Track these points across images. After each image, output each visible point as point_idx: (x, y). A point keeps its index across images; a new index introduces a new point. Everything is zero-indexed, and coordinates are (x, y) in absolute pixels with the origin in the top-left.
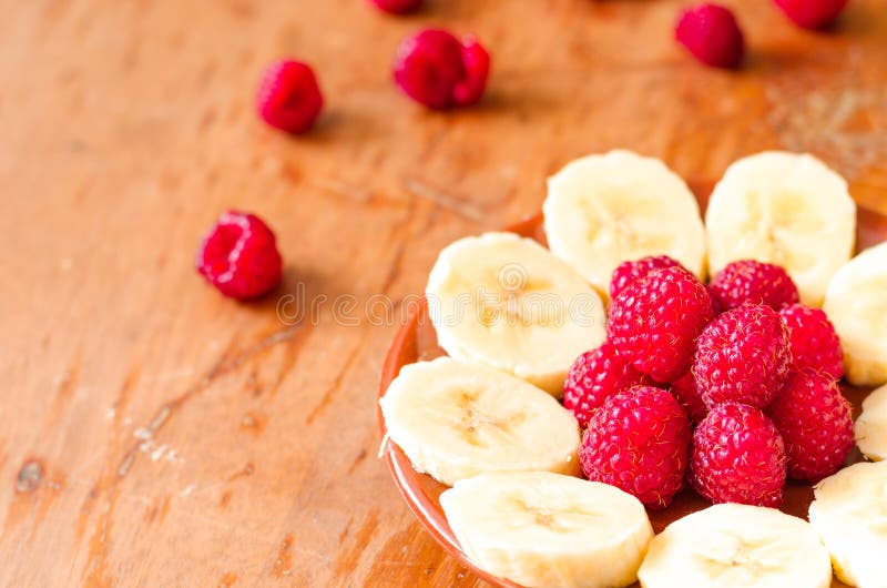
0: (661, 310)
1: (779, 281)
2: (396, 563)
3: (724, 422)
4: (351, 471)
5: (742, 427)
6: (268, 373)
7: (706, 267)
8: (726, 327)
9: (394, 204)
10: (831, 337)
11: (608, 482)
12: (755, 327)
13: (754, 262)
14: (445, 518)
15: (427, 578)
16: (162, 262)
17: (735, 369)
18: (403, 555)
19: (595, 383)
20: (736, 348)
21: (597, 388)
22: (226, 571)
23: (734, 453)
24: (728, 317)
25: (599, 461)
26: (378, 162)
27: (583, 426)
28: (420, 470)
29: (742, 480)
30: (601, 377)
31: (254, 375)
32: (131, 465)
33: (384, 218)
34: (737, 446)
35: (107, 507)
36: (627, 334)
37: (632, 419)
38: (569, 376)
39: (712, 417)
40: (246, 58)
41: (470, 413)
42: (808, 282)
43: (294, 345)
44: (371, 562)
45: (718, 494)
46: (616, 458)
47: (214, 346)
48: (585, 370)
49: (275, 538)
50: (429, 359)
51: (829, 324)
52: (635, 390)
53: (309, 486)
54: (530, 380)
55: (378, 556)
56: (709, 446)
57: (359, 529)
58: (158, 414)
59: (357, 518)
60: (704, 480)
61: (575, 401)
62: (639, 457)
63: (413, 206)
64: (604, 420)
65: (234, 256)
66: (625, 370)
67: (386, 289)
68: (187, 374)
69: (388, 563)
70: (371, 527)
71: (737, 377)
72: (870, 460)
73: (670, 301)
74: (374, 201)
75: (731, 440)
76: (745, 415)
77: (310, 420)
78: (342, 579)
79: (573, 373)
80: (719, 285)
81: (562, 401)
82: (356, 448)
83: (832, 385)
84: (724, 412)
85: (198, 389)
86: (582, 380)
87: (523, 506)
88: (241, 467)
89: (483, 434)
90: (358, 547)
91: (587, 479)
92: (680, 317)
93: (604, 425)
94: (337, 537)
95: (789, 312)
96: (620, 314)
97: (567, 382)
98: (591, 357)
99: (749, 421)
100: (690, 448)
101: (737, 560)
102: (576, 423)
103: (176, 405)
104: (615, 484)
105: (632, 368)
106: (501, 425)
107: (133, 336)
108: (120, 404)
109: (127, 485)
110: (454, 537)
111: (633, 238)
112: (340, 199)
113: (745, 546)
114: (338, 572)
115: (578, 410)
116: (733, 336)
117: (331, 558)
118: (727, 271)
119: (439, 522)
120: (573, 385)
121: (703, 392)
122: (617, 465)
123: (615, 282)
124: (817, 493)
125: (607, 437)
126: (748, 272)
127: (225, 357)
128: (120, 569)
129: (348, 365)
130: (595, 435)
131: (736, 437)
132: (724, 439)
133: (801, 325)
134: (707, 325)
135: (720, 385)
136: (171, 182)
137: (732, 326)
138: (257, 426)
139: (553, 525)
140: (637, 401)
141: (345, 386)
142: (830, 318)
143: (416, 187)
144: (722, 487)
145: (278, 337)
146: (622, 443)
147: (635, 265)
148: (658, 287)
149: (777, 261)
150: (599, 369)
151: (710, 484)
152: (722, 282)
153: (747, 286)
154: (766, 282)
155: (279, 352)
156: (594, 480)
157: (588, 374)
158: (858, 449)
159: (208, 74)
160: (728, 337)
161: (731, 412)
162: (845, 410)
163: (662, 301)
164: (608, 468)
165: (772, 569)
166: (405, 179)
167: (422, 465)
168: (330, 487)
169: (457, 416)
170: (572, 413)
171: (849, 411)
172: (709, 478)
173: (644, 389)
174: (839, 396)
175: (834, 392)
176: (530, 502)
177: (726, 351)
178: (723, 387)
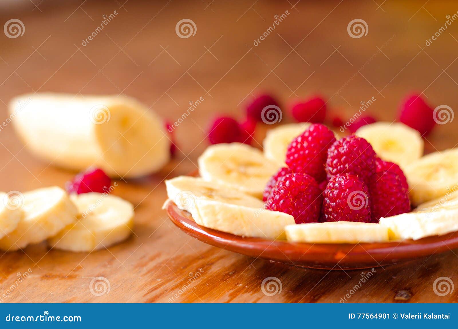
5: (346, 178)
15: (182, 270)
17: (345, 157)
56: (330, 192)
62: (294, 201)
69: (163, 265)
71: (346, 161)
73: (315, 134)
75: (340, 185)
78: (137, 270)
99: (350, 176)
132: (337, 185)
178: (339, 167)
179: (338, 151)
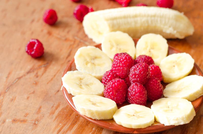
0: (123, 62)
1: (150, 59)
2: (63, 113)
3: (134, 86)
4: (55, 94)
5: (138, 87)
6: (40, 73)
7: (135, 56)
8: (136, 67)
9: (71, 41)
10: (160, 72)
11: (109, 98)
12: (142, 67)
13: (145, 55)
14: (73, 102)
15: (69, 117)
16: (19, 49)
17: (137, 76)
18: (65, 112)
19: (108, 78)
20: (138, 71)
21: (109, 79)
22: (26, 112)
23: (136, 93)
24: (137, 65)
25: (107, 93)
26: (68, 32)
27: (105, 86)
28: (69, 93)
29: (137, 99)
30: (110, 76)
31: (37, 73)
32: (8, 90)
33: (68, 43)
34: (137, 92)
35: (2, 98)
36: (116, 67)
37: (115, 85)
38: (103, 76)
39: (132, 85)
40: (42, 9)
41: (81, 82)
42: (157, 61)
43: (46, 68)
44: (58, 112)
45: (132, 102)
46: (111, 93)
47: (29, 67)
48: (106, 75)
49: (38, 106)
50: (74, 71)
51: (160, 69)
52: (116, 79)
53: (46, 97)
54: (95, 77)
55: (59, 111)
56: (131, 91)
57: (56, 106)
58: (15, 80)
59: (55, 103)
60: (130, 99)
61: (104, 81)
62: (116, 93)
63: (75, 42)
64: (109, 85)
65: (35, 48)
66: (115, 75)
67: (67, 58)
68: (22, 72)
69: (61, 113)
70: (59, 106)
71: (138, 77)
72: (166, 98)
73: (125, 60)
74: (66, 40)
75: (135, 90)
76: (139, 85)
77: (48, 83)
78: (51, 116)
79: (104, 75)
80: (137, 60)
81: (101, 82)
82: (57, 89)
83: (159, 81)
84: (135, 84)
85: (25, 75)
86: (106, 77)
87: (90, 101)
88: (32, 91)
89: (83, 86)
90: (55, 109)
91: (105, 97)
92: (127, 64)
93: (109, 86)
94: (51, 107)
95: (151, 66)
96: (114, 63)
97: (103, 77)
98: (108, 72)
99: (139, 86)
100: (127, 92)
101: (134, 115)
102: (104, 86)
103: (19, 78)
104: (110, 99)
105: (116, 75)
106: (87, 85)
107: (12, 64)
108: (7, 77)
109: (7, 94)
110: (75, 107)
111: (120, 49)
112: (59, 39)
113: (136, 112)
114: (50, 114)
115: (104, 83)
116: (138, 69)
117: (49, 111)
118: (139, 57)
119: (72, 104)
120: (104, 78)
121: (131, 80)
122: (111, 94)
123: (115, 57)
124: (153, 103)
125: (109, 89)
126: (143, 57)
127: (31, 69)
128: (4, 110)
129: (57, 73)
130: (107, 88)
131: (136, 90)
132: (134, 90)
133: (153, 69)
134: (132, 66)
135: (134, 79)
136: (23, 33)
137: (138, 67)
138: (36, 84)
139: (96, 105)
140: (116, 81)
141: (56, 77)
142: (160, 68)
143: (76, 38)
144: (133, 100)
145: (43, 66)
146: (113, 90)
147: (119, 54)
148: (123, 58)
149: (150, 56)
150: (109, 75)
151: (131, 100)
152: (138, 59)
153: (143, 60)
154: (147, 60)
155: (43, 69)
156: (106, 97)
157: (107, 76)
158: (164, 95)
159: (33, 12)
160: (137, 69)
161: (136, 84)
162: (161, 87)
163: (123, 60)
164: (109, 95)
165: (142, 117)
166: (74, 36)
167: (70, 92)
168: (51, 97)
169: (78, 82)
170: (103, 84)
171: (162, 87)
172: (130, 98)
173: (118, 79)
174: (160, 83)
175: (159, 82)
176: (91, 100)
177: (136, 72)
178: (135, 79)
179: (135, 72)
